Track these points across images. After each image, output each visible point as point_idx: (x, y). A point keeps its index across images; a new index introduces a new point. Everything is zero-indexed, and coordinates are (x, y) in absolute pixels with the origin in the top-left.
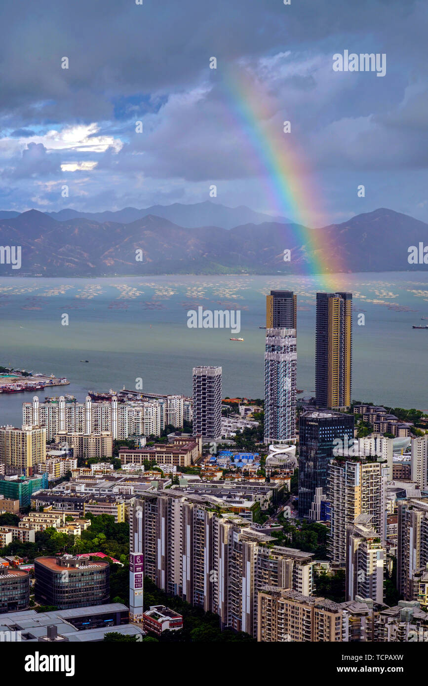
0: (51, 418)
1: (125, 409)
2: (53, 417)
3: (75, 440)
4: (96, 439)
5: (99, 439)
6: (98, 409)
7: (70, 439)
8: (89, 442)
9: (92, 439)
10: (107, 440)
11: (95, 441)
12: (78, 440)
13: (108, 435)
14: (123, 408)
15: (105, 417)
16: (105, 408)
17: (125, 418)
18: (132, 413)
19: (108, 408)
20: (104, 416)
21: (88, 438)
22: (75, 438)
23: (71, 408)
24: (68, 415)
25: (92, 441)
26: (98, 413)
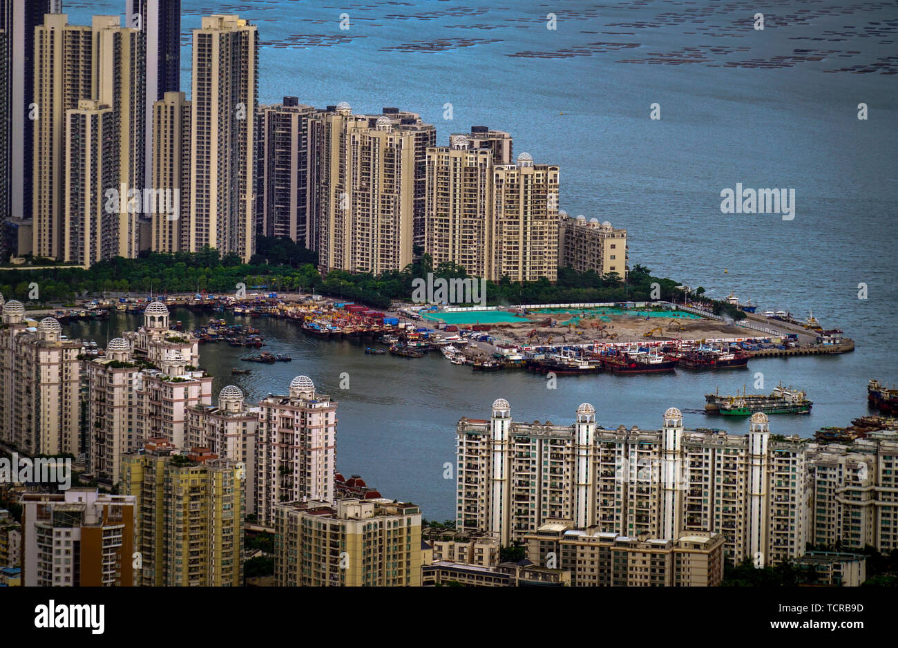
0: (548, 474)
1: (791, 459)
2: (553, 470)
3: (587, 557)
4: (654, 555)
5: (662, 556)
6: (704, 454)
7: (570, 550)
8: (630, 563)
9: (639, 557)
10: (693, 564)
11: (648, 564)
12: (597, 557)
13: (697, 546)
14: (787, 455)
15: (727, 481)
16: (727, 451)
17: (790, 488)
18: (836, 473)
19: (735, 452)
20: (722, 478)
21: (626, 553)
22: (588, 550)
23: (613, 445)
24: (602, 470)
25: (639, 564)
26: (703, 468)
